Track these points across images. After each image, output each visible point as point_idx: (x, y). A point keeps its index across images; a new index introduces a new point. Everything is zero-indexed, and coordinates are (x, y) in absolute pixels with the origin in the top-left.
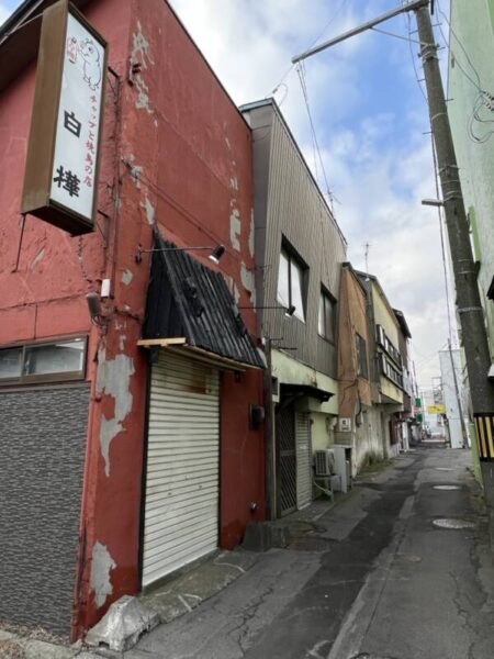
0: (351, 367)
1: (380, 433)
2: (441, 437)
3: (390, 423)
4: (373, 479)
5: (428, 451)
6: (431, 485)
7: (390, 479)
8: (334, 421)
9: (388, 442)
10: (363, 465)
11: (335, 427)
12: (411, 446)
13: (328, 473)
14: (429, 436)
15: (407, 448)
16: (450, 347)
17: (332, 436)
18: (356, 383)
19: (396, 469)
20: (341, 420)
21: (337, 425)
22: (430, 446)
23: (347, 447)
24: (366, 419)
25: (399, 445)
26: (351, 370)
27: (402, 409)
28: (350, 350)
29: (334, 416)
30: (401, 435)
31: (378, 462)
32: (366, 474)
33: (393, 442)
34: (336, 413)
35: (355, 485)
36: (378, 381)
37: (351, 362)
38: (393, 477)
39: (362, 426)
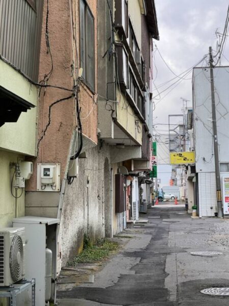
0: (67, 60)
1: (102, 194)
2: (176, 200)
3: (117, 177)
4: (92, 279)
5: (164, 222)
6: (197, 286)
7: (122, 277)
8: (27, 170)
9: (113, 208)
10: (74, 251)
11: (27, 182)
12: (142, 214)
13: (8, 281)
14: (160, 199)
15: (136, 218)
16: (211, 60)
17: (21, 200)
18: (73, 94)
19: (128, 254)
20: (41, 168)
21: (33, 177)
22: (165, 214)
23: (50, 221)
24: (82, 170)
25: (127, 213)
26: (67, 66)
27: (139, 154)
28: (68, 26)
29: (27, 158)
30: (130, 197)
31: (98, 243)
32: (79, 269)
33: (119, 209)
34: (32, 153)
35: (61, 294)
36: (111, 97)
37: (67, 49)
38: (126, 272)
39: (76, 182)
